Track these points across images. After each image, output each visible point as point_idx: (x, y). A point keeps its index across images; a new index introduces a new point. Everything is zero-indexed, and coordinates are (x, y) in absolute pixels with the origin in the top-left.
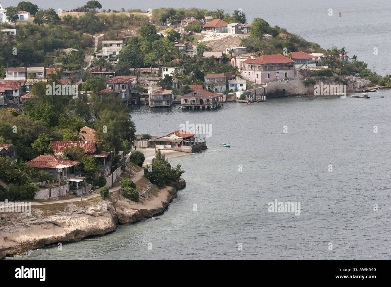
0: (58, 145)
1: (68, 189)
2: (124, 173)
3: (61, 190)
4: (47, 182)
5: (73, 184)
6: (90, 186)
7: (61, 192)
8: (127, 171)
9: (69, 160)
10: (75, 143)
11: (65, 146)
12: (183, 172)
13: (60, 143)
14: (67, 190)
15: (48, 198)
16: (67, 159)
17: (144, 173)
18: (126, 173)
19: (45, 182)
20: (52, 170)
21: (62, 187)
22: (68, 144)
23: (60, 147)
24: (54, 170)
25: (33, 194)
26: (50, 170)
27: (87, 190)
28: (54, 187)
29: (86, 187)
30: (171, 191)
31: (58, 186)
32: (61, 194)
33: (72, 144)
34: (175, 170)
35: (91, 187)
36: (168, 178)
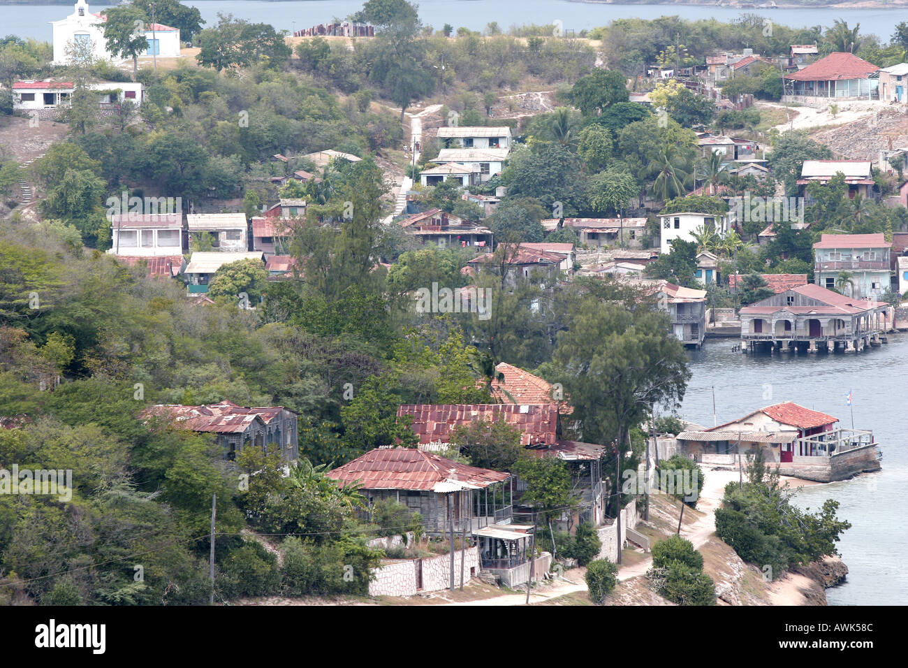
0: (425, 418)
1: (476, 564)
2: (645, 522)
3: (457, 569)
4: (405, 540)
5: (491, 548)
6: (546, 558)
7: (457, 575)
8: (654, 519)
9: (473, 465)
10: (486, 413)
11: (451, 421)
12: (847, 526)
13: (433, 409)
14: (473, 569)
15: (415, 592)
16: (468, 463)
17: (717, 526)
18: (649, 523)
19: (397, 540)
20: (417, 499)
21: (458, 555)
22: (461, 415)
23: (432, 425)
24: (425, 499)
25: (364, 574)
26: (410, 499)
27: (536, 571)
28: (431, 556)
29: (536, 560)
30: (810, 591)
31: (444, 552)
32: (457, 583)
33: (474, 413)
34: (819, 518)
35: (550, 562)
36: (795, 547)
